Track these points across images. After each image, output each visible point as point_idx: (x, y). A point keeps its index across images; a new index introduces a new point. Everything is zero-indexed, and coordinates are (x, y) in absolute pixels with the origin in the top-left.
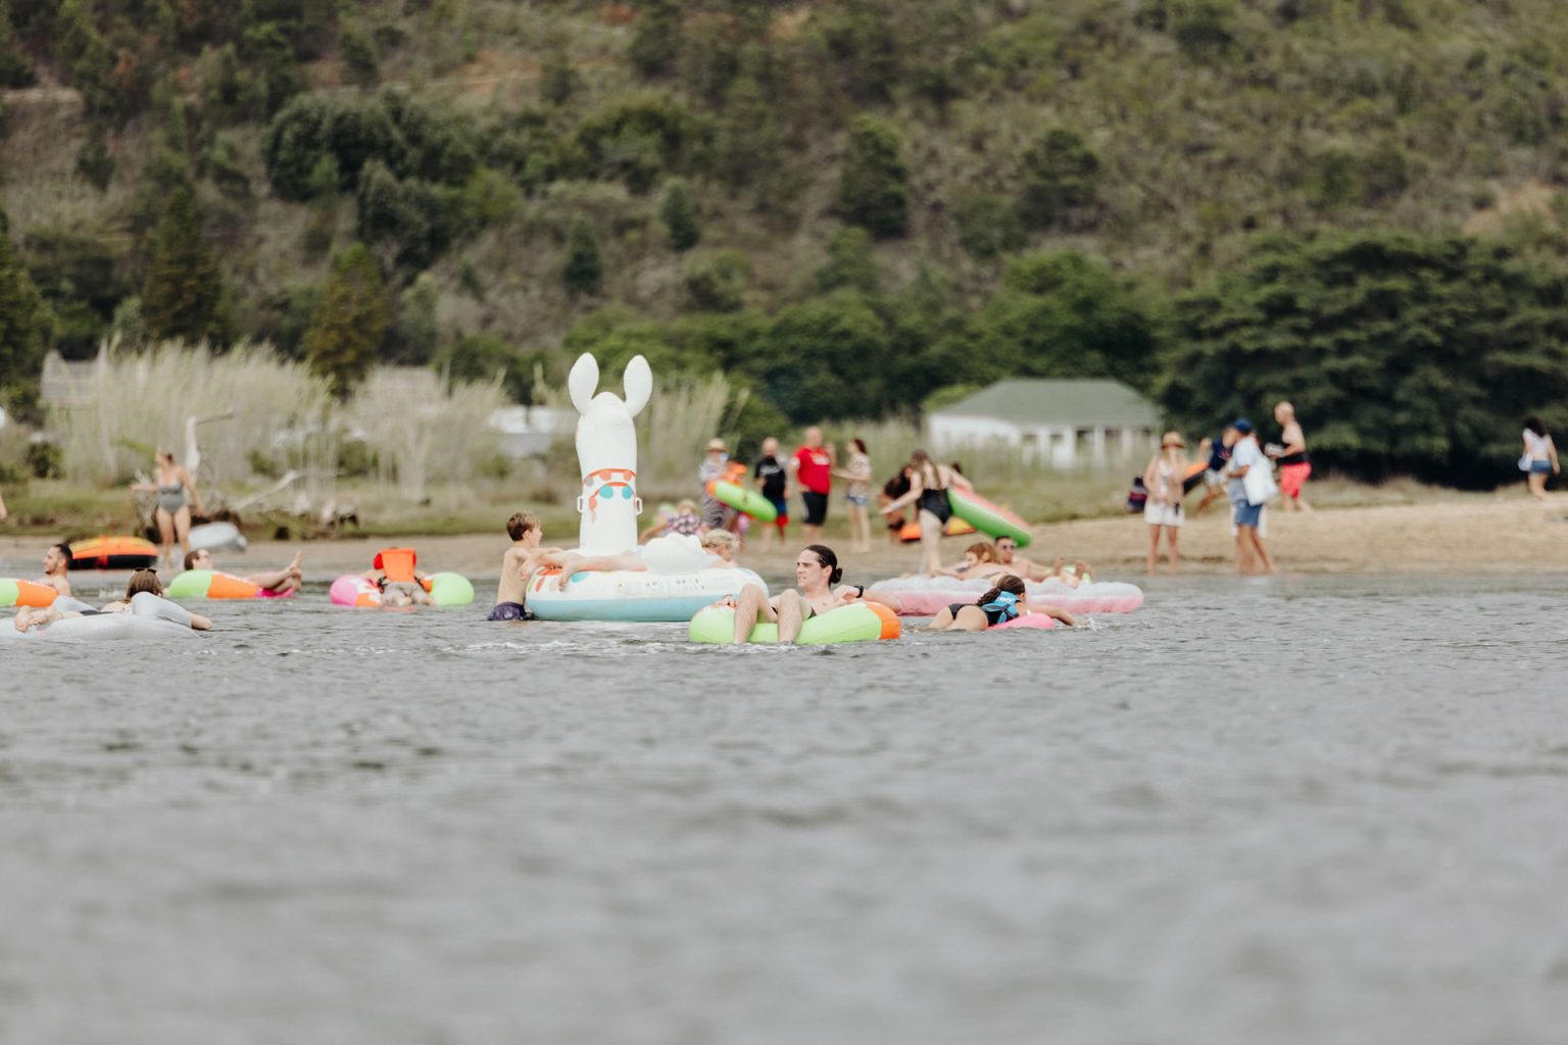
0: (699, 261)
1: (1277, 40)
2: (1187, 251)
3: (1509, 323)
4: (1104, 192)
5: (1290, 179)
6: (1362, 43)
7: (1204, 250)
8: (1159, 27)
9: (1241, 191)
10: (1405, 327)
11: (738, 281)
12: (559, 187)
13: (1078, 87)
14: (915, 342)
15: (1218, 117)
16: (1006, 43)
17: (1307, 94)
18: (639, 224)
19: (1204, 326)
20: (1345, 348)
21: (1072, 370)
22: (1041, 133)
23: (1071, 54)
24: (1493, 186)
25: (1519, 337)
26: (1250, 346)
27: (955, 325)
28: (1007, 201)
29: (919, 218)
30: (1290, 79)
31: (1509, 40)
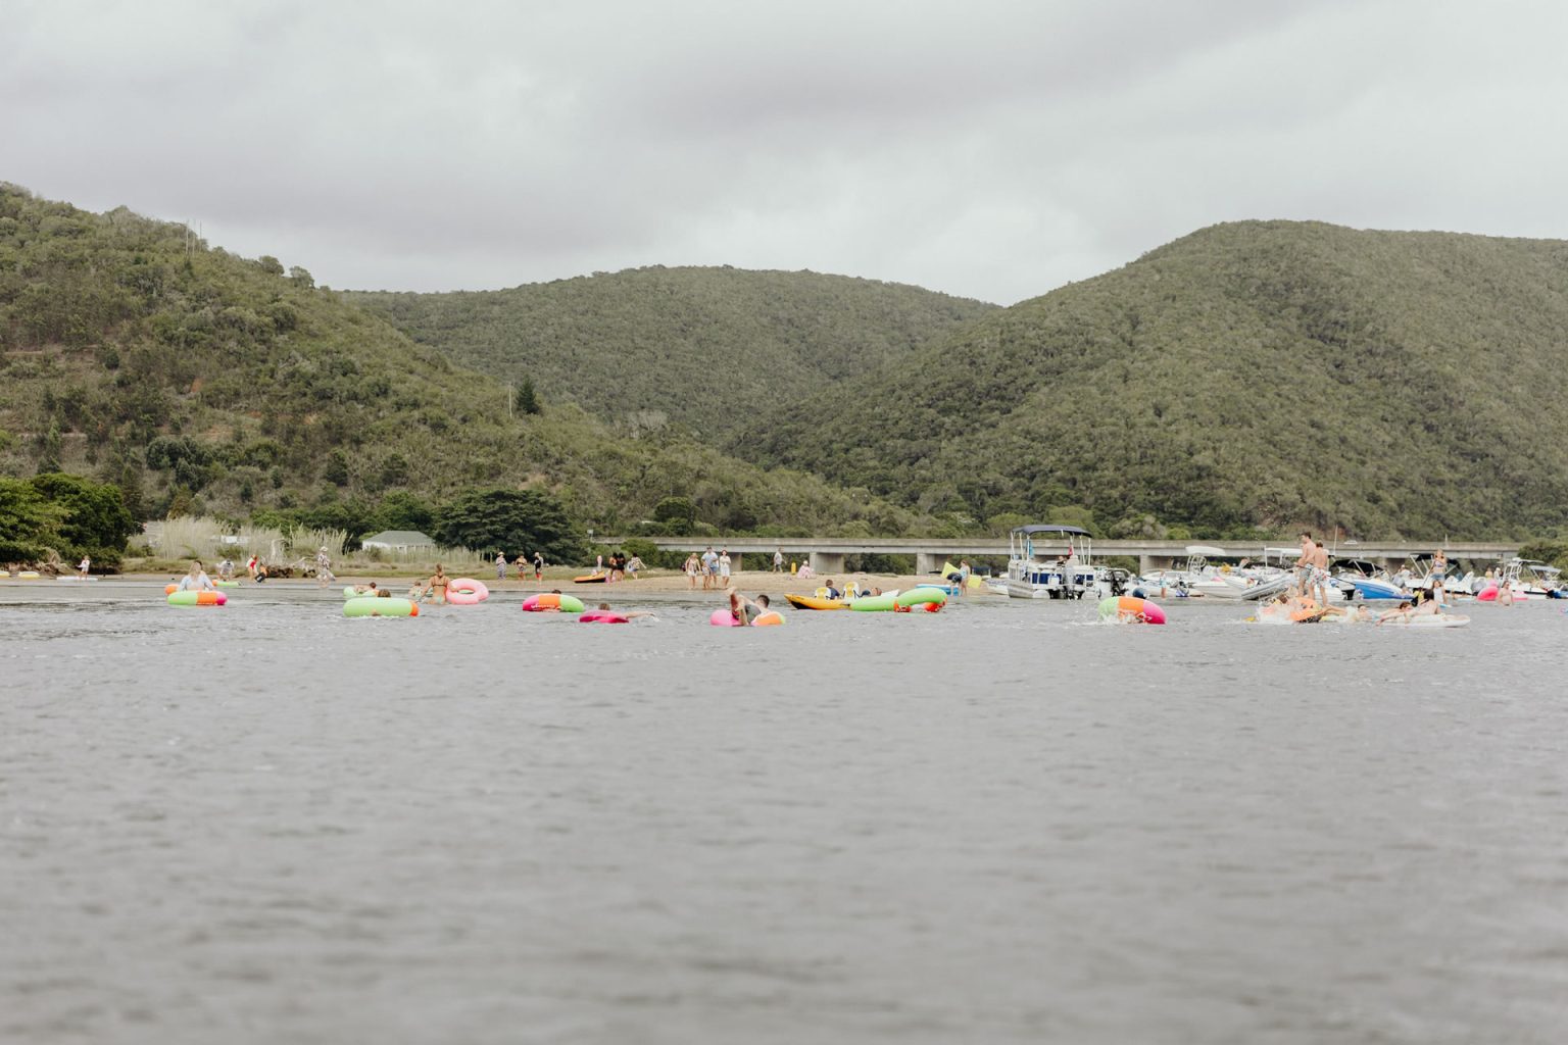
0: (283, 492)
1: (461, 428)
2: (434, 492)
3: (542, 516)
4: (408, 473)
5: (466, 471)
6: (487, 430)
7: (439, 491)
8: (425, 423)
9: (450, 474)
10: (511, 517)
11: (295, 498)
12: (239, 467)
13: (400, 441)
14: (357, 519)
15: (443, 452)
16: (377, 428)
17: (470, 445)
18: (265, 480)
19: (449, 516)
20: (492, 523)
21: (405, 528)
22: (389, 454)
23: (397, 431)
24: (527, 474)
26: (463, 522)
27: (370, 513)
28: (378, 475)
29: (351, 480)
30: (465, 440)
31: (531, 431)
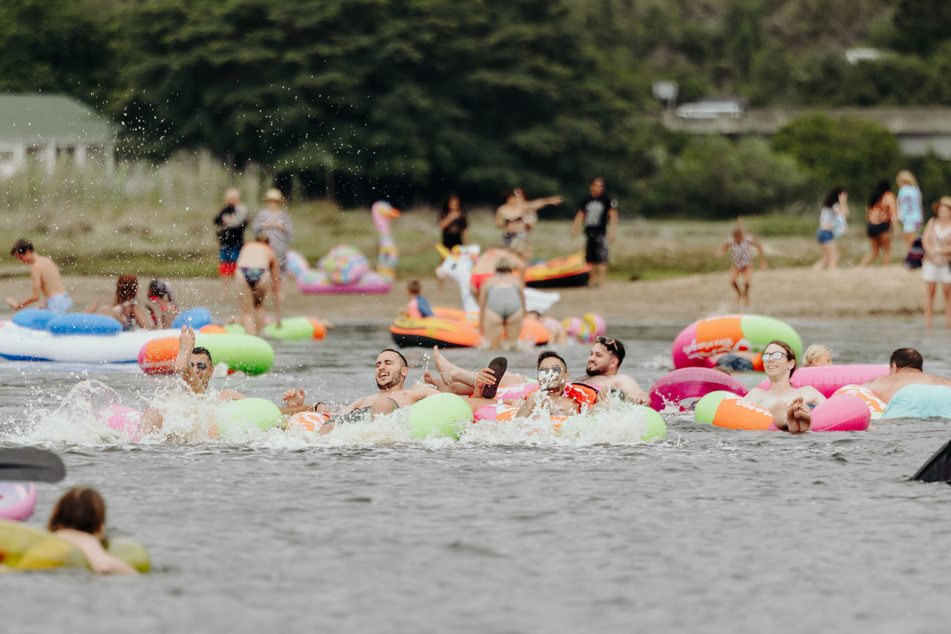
10: (383, 42)
19: (169, 39)
20: (319, 64)
21: (17, 82)
25: (507, 54)
26: (219, 60)
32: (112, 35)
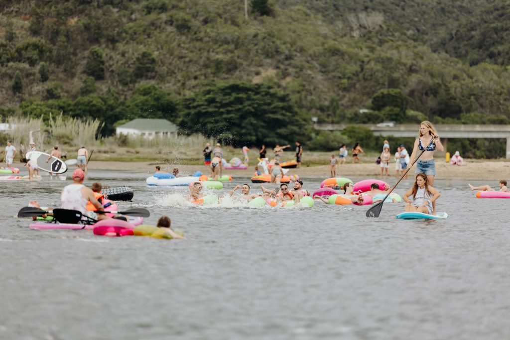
0: (49, 85)
1: (203, 29)
2: (179, 85)
3: (272, 106)
4: (157, 68)
5: (206, 66)
6: (225, 30)
7: (183, 84)
8: (171, 25)
9: (193, 69)
10: (245, 106)
11: (59, 90)
12: (11, 64)
13: (150, 40)
14: (112, 108)
15: (187, 49)
16: (130, 28)
17: (211, 43)
18: (34, 74)
19: (191, 105)
20: (229, 112)
21: (153, 116)
22: (141, 52)
23: (148, 31)
24: (260, 69)
25: (274, 110)
26: (204, 111)
27: (123, 104)
28: (131, 70)
29: (107, 74)
30: (206, 39)
31: (264, 30)
32: (177, 104)
